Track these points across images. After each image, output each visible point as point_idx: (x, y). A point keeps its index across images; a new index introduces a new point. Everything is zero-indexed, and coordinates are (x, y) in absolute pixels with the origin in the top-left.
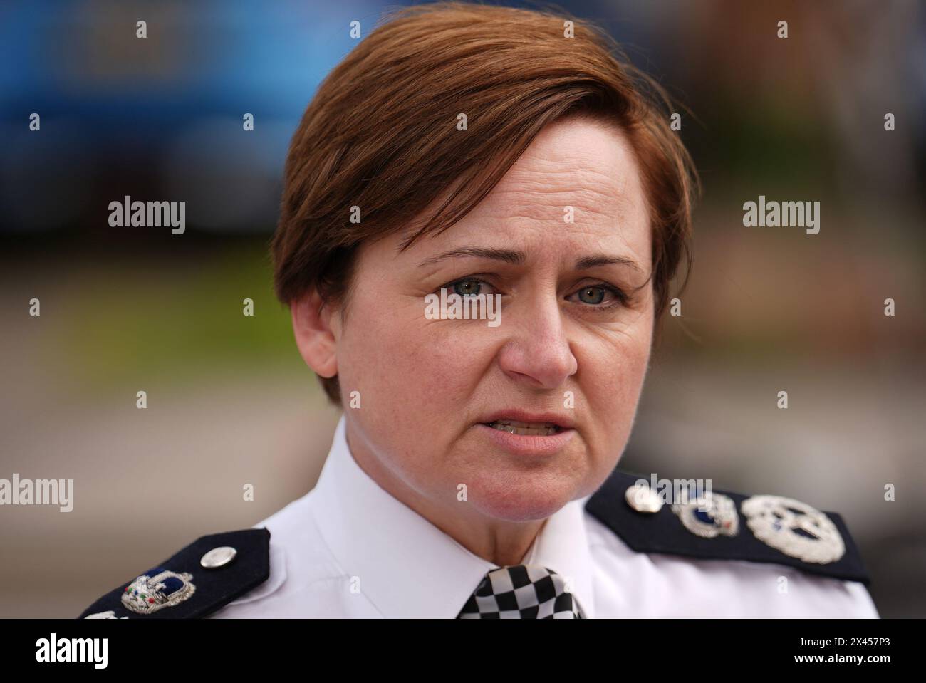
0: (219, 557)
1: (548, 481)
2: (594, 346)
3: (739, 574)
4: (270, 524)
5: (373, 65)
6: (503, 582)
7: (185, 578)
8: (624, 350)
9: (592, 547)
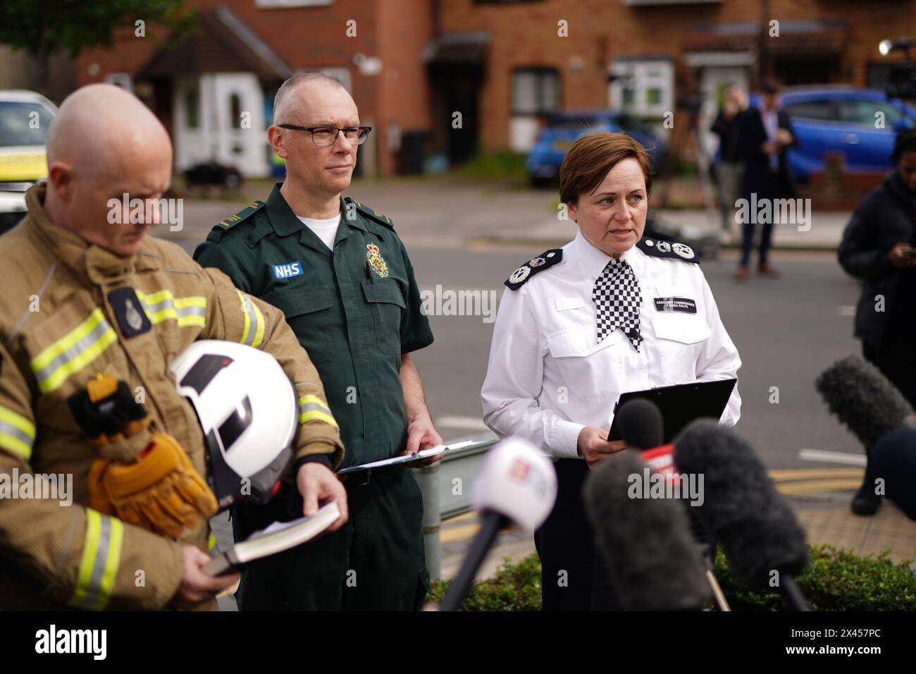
0: (551, 255)
1: (628, 243)
2: (634, 210)
3: (671, 261)
4: (563, 248)
5: (578, 151)
6: (614, 262)
7: (543, 260)
8: (641, 210)
9: (637, 253)
